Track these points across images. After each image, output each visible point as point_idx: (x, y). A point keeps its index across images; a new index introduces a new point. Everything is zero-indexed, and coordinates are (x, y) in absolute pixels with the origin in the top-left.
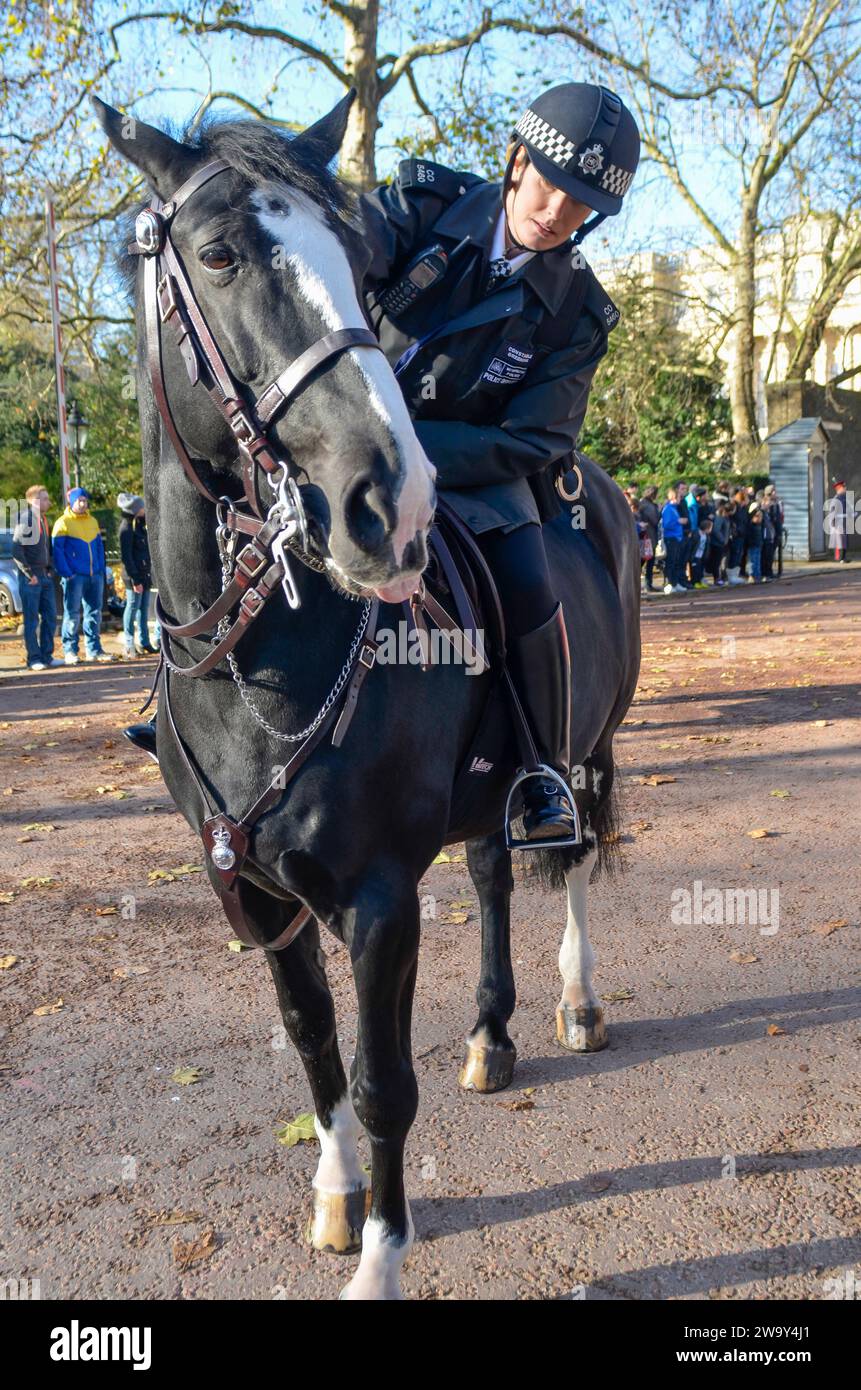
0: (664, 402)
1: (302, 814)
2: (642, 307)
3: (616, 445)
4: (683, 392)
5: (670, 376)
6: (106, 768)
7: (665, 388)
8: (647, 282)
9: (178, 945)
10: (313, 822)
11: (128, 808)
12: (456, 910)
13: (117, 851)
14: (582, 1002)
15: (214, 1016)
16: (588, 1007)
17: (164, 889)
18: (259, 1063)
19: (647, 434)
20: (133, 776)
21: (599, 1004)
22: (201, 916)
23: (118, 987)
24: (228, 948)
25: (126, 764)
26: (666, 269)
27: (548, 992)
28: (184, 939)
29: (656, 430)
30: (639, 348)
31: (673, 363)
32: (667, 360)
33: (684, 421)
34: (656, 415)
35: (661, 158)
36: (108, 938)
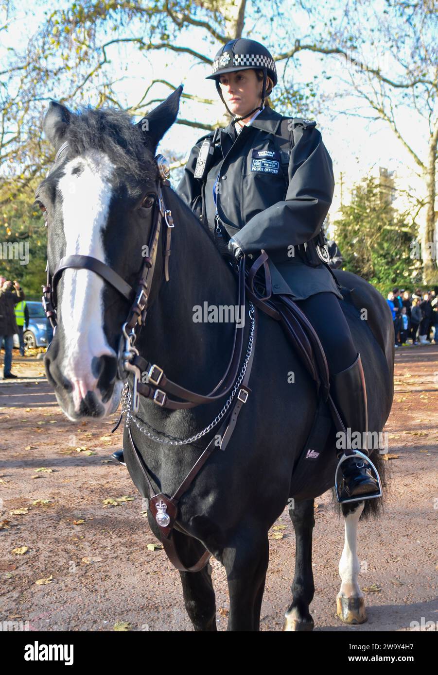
0: (386, 245)
1: (205, 494)
2: (374, 195)
3: (359, 267)
4: (396, 240)
5: (389, 231)
6: (82, 437)
7: (386, 238)
8: (377, 182)
9: (119, 544)
10: (211, 499)
11: (93, 461)
12: (277, 531)
13: (86, 486)
14: (352, 594)
15: (139, 590)
16: (356, 597)
17: (112, 510)
18: (164, 622)
19: (376, 262)
20: (97, 442)
21: (362, 594)
22: (132, 527)
23: (84, 569)
24: (147, 548)
25: (93, 435)
26: (385, 175)
27: (331, 584)
28: (122, 541)
29: (381, 260)
30: (372, 216)
31: (390, 224)
32: (388, 223)
33: (396, 254)
34: (381, 252)
35: (386, 118)
36: (79, 538)
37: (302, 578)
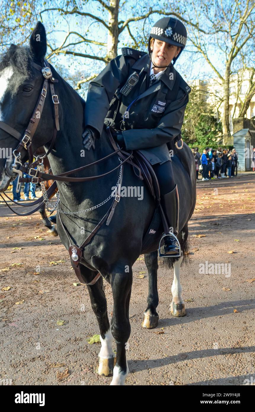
0: (202, 124)
1: (98, 245)
2: (196, 96)
3: (188, 136)
4: (208, 121)
5: (204, 116)
6: (37, 231)
7: (203, 120)
8: (198, 88)
9: (58, 284)
10: (101, 247)
11: (43, 243)
12: (141, 274)
13: (40, 256)
14: (178, 302)
15: (69, 304)
16: (180, 304)
17: (54, 267)
18: (82, 319)
19: (197, 133)
20: (45, 234)
21: (183, 303)
22: (65, 275)
23: (40, 296)
24: (73, 285)
25: (43, 230)
26: (203, 84)
27: (168, 299)
28: (60, 282)
29: (200, 132)
30: (195, 108)
31: (205, 112)
32: (203, 112)
33: (208, 129)
34: (200, 128)
35: (202, 52)
36: (37, 282)
37: (152, 294)
